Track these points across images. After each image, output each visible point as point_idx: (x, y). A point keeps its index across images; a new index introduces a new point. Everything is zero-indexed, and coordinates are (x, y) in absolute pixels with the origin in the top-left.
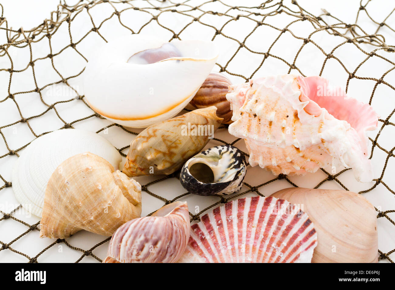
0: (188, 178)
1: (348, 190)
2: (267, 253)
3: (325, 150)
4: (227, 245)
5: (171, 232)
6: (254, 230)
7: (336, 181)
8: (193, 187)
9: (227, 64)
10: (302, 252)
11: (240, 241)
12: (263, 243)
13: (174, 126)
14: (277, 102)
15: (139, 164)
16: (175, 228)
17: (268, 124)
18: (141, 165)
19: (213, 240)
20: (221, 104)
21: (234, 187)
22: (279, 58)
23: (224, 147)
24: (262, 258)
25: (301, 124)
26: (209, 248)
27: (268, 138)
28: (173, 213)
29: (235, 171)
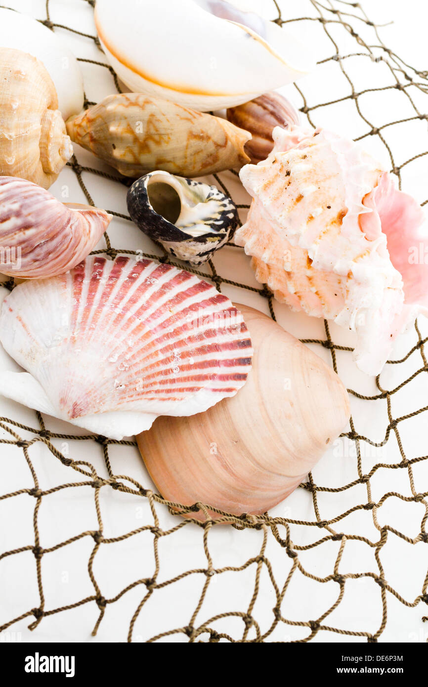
0: (140, 189)
1: (337, 372)
2: (159, 352)
3: (344, 291)
4: (118, 306)
5: (58, 230)
6: (167, 315)
7: (331, 353)
8: (138, 206)
9: (317, 107)
10: (206, 389)
11: (139, 314)
12: (166, 338)
13: (178, 115)
14: (330, 177)
15: (94, 129)
16: (68, 229)
17: (296, 196)
18: (96, 132)
19: (107, 288)
20: (263, 142)
21: (191, 251)
22: (387, 146)
23: (220, 194)
24: (148, 354)
25: (340, 233)
26: (93, 294)
27: (281, 216)
28: (82, 213)
29: (208, 230)
